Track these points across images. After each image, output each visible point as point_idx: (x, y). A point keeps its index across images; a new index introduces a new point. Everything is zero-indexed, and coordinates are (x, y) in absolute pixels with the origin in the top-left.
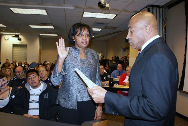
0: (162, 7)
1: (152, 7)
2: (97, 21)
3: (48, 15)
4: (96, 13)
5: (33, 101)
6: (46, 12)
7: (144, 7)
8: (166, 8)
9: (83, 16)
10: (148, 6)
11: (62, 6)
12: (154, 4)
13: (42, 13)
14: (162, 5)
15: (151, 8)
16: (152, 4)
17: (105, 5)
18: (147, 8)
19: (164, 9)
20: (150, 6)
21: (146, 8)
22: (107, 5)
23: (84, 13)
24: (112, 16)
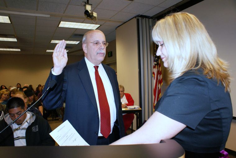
0: (152, 18)
1: (142, 17)
2: (76, 33)
3: (11, 23)
4: (75, 23)
5: (18, 138)
6: (9, 19)
7: (133, 17)
8: (155, 19)
9: (59, 26)
10: (137, 16)
11: (34, 13)
12: (143, 15)
13: (3, 20)
14: (151, 15)
15: (140, 18)
16: (141, 14)
17: (92, 14)
18: (136, 18)
19: (153, 20)
20: (139, 17)
21: (134, 18)
22: (95, 14)
23: (61, 22)
24: (94, 26)
